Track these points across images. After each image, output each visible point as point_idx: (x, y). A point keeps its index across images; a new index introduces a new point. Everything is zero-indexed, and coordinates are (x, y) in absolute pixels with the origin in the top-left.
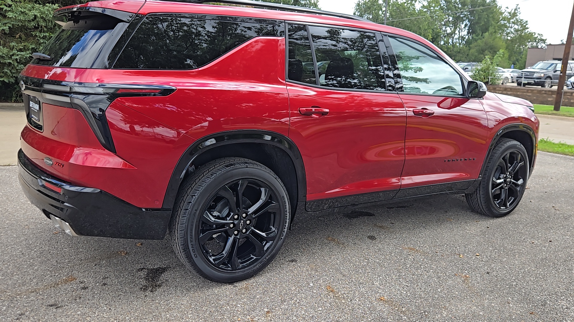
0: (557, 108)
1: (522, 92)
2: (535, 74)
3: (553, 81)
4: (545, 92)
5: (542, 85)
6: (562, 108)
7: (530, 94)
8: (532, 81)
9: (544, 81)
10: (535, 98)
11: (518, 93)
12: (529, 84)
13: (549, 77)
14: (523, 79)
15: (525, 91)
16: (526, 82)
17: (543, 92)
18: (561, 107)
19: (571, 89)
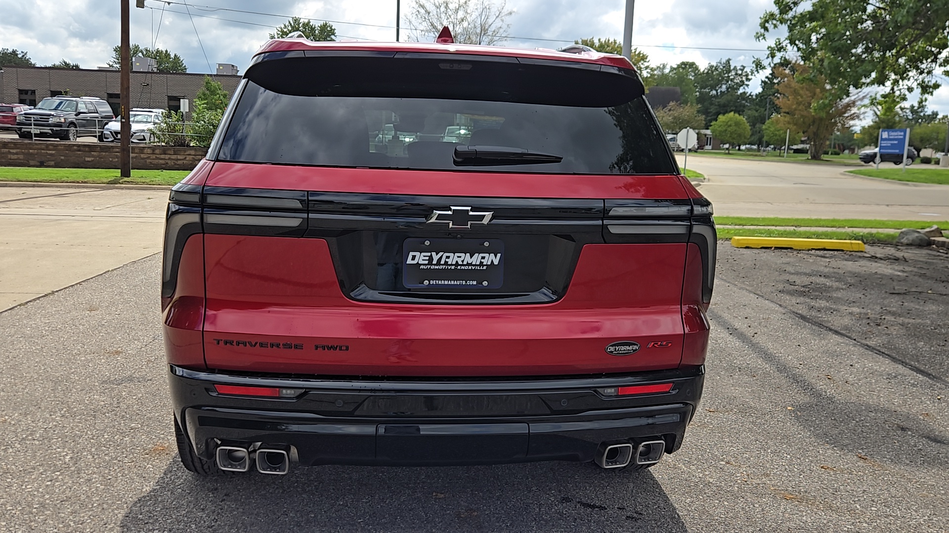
0: (126, 174)
1: (38, 149)
2: (51, 119)
3: (78, 129)
4: (79, 148)
5: (64, 136)
6: (133, 172)
7: (54, 152)
8: (47, 130)
9: (67, 130)
10: (63, 158)
11: (31, 151)
12: (42, 135)
13: (72, 124)
14: (33, 127)
15: (43, 147)
16: (38, 132)
17: (75, 148)
18: (131, 171)
19: (112, 141)
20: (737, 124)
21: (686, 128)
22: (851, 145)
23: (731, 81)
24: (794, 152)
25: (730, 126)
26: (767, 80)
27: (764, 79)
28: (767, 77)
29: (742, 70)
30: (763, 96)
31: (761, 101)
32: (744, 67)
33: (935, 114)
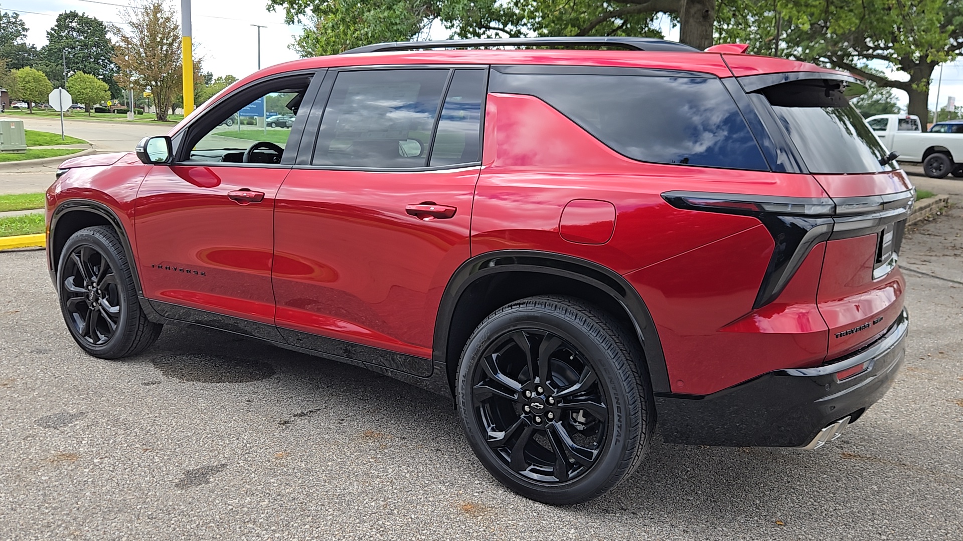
20: (36, 80)
21: (58, 88)
22: (141, 104)
23: (4, 30)
24: (96, 112)
25: (29, 82)
26: (53, 32)
27: (49, 31)
28: (52, 29)
29: (16, 18)
30: (51, 49)
31: (50, 55)
32: (18, 15)
33: (210, 76)
